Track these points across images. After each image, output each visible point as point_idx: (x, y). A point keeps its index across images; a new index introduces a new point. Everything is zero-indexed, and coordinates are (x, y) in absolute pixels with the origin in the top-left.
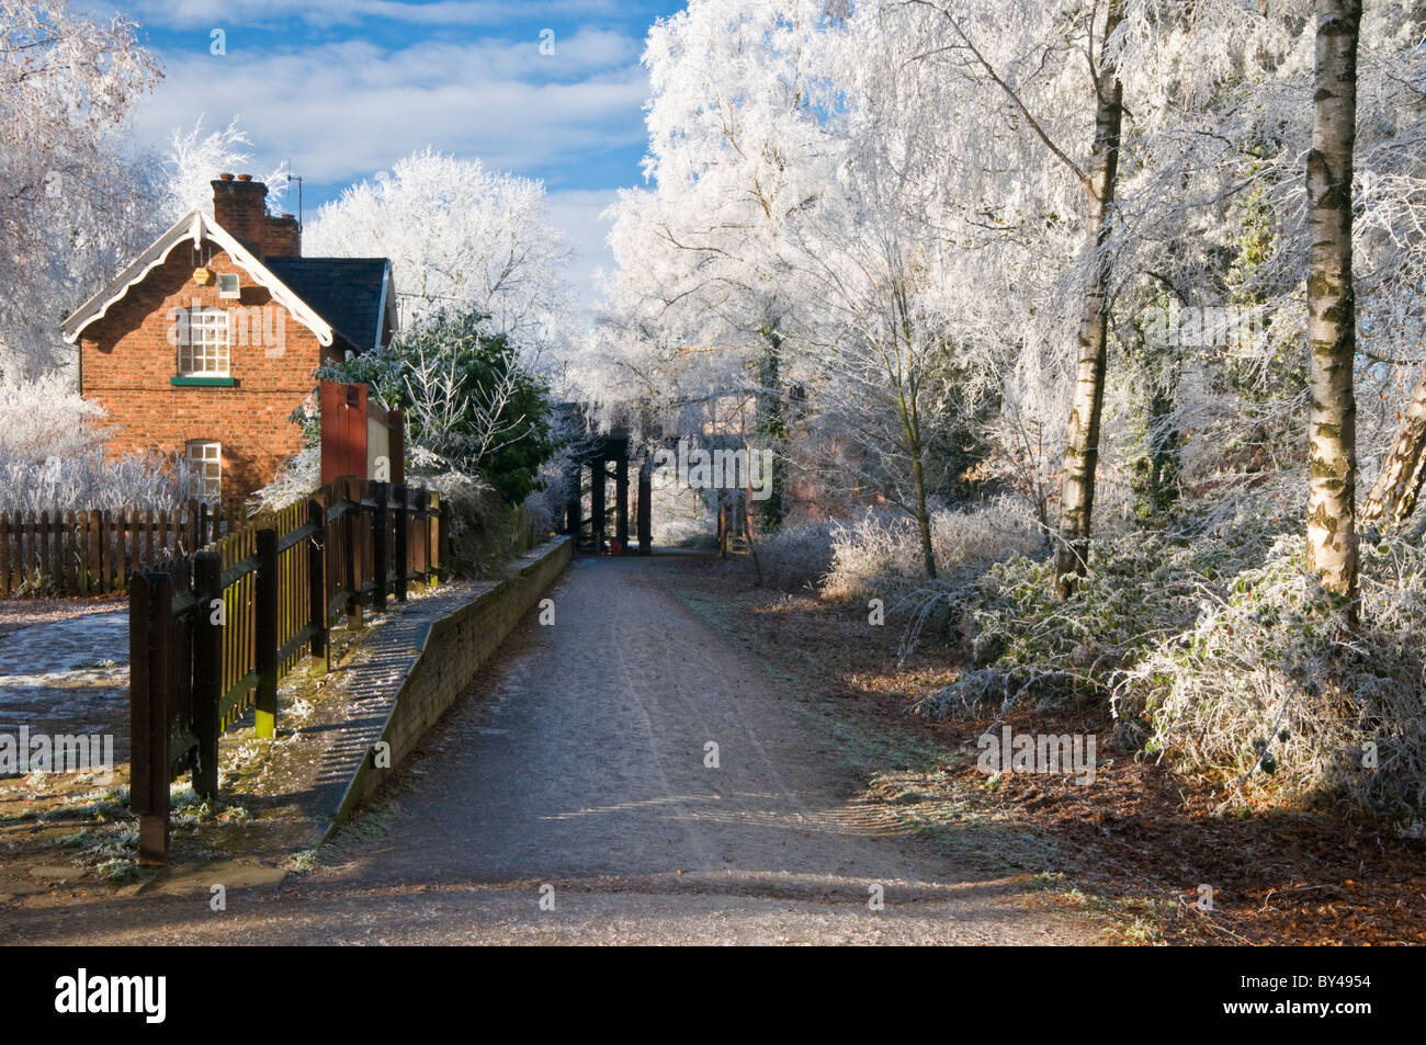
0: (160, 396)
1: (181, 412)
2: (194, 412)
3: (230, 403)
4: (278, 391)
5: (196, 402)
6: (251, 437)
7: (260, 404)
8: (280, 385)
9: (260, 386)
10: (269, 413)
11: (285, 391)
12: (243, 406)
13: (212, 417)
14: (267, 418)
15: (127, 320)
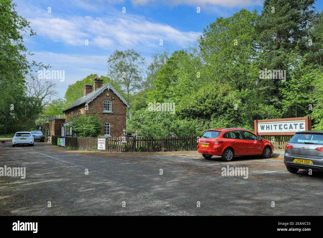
0: (101, 115)
1: (104, 118)
2: (106, 118)
3: (112, 116)
4: (120, 114)
5: (106, 116)
6: (115, 122)
7: (117, 116)
8: (120, 113)
9: (117, 113)
10: (118, 118)
11: (121, 114)
12: (114, 117)
13: (109, 118)
14: (118, 119)
15: (95, 102)
